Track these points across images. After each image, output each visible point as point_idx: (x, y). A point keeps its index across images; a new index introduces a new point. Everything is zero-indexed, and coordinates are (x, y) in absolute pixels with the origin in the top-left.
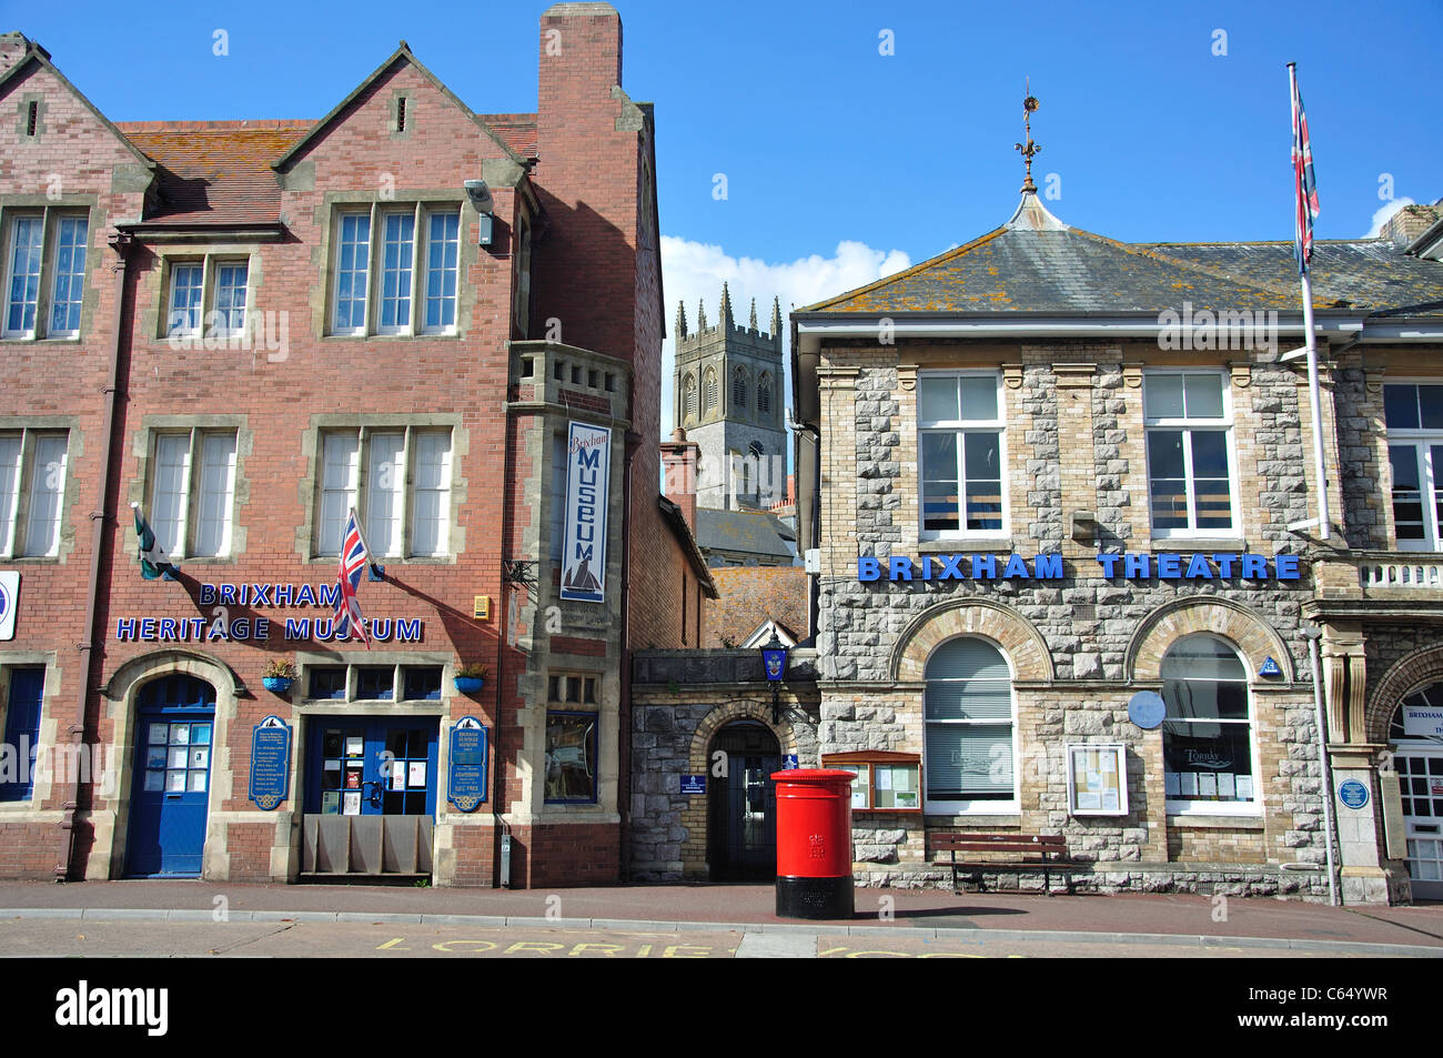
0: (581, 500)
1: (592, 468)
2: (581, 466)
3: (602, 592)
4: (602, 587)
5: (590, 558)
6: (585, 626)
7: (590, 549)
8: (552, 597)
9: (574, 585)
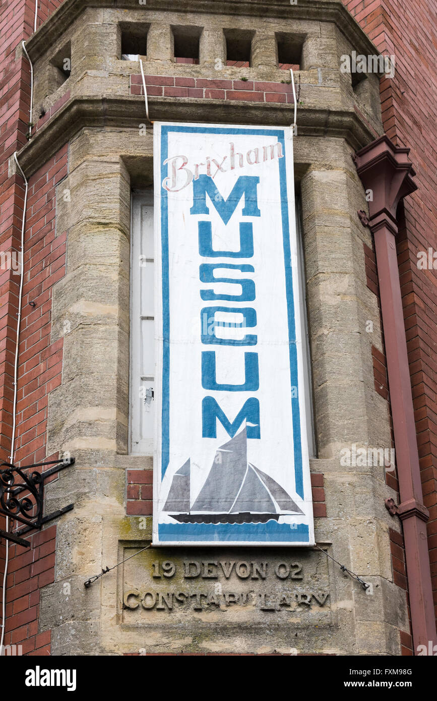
0: (207, 295)
1: (238, 217)
2: (203, 217)
3: (308, 519)
4: (306, 505)
5: (254, 433)
6: (259, 617)
7: (251, 410)
8: (126, 545)
9: (200, 504)
